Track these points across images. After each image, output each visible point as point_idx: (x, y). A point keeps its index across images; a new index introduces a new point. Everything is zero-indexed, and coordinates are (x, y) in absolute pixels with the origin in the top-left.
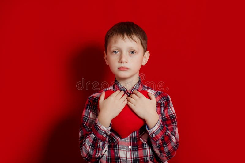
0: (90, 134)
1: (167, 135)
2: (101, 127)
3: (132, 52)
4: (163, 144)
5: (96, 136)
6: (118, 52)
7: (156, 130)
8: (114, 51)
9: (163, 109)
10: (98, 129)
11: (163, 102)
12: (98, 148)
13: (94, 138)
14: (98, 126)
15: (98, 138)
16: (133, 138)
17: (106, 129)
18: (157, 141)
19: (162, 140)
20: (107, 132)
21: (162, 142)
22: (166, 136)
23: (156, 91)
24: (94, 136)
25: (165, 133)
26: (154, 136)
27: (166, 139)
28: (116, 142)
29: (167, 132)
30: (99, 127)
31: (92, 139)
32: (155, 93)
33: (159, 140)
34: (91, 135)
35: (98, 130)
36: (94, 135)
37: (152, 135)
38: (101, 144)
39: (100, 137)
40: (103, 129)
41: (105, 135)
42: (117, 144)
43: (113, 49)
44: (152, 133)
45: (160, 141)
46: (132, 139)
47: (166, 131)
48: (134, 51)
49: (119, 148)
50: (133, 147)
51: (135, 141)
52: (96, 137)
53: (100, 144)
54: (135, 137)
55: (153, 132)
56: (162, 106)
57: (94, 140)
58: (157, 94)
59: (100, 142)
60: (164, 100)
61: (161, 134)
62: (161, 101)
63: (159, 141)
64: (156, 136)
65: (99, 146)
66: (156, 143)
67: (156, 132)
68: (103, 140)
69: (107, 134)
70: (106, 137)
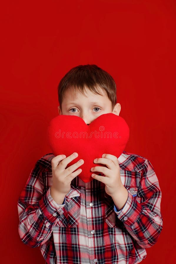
0: (37, 209)
1: (144, 215)
2: (51, 203)
3: (96, 109)
4: (141, 228)
5: (44, 212)
6: (77, 111)
7: (128, 211)
8: (72, 109)
9: (138, 180)
10: (48, 204)
11: (138, 171)
12: (43, 229)
13: (41, 215)
14: (48, 200)
15: (45, 216)
16: (97, 219)
17: (58, 206)
18: (131, 225)
19: (138, 223)
20: (58, 210)
21: (140, 226)
22: (142, 217)
23: (129, 156)
24: (41, 213)
25: (141, 212)
26: (126, 219)
27: (144, 221)
28: (74, 223)
29: (144, 211)
30: (49, 202)
31: (38, 216)
32: (128, 158)
33: (134, 223)
34: (37, 211)
35: (47, 206)
36: (42, 211)
37: (123, 218)
38: (48, 225)
39: (49, 216)
40: (54, 206)
41: (55, 215)
42: (76, 227)
43: (70, 106)
44: (122, 216)
45: (136, 225)
46: (96, 221)
47: (142, 210)
48: (98, 107)
49: (78, 232)
50: (96, 231)
51: (99, 223)
52: (44, 214)
53: (46, 225)
54: (99, 217)
55: (124, 215)
56: (138, 177)
57: (39, 218)
58: (130, 159)
59: (46, 223)
60: (140, 169)
61: (135, 215)
62: (136, 169)
63: (134, 225)
64: (128, 219)
65: (45, 227)
66: (131, 228)
67: (128, 214)
68: (52, 221)
69: (58, 214)
70: (56, 217)
